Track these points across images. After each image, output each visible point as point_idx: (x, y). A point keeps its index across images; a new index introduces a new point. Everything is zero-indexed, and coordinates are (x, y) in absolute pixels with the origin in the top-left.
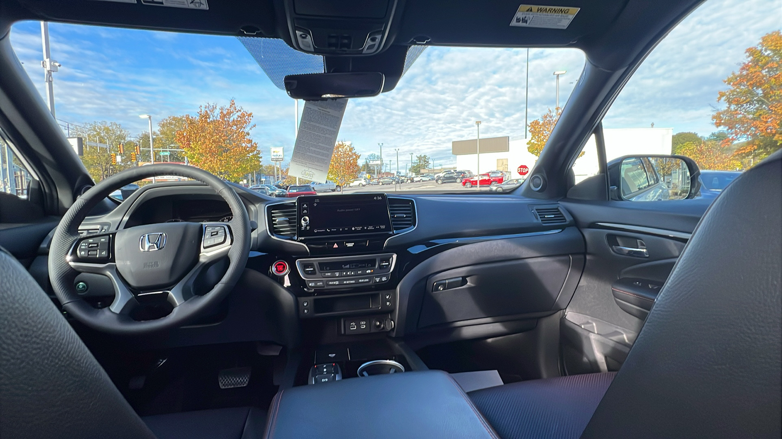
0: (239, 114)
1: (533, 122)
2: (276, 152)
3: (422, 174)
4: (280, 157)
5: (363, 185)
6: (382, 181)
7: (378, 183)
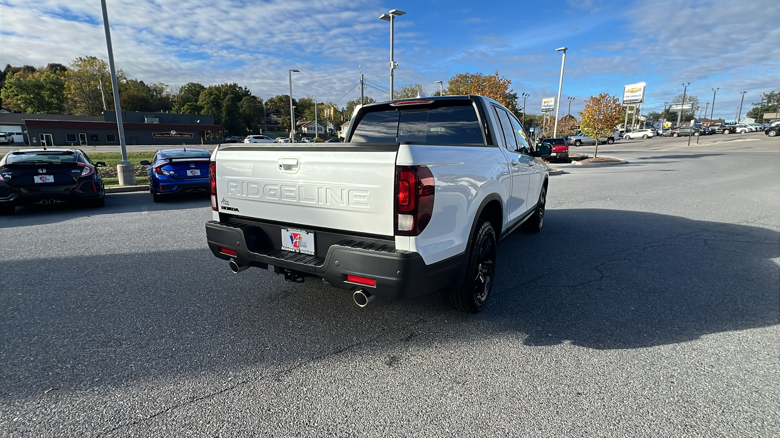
2: (547, 102)
3: (766, 120)
4: (550, 107)
5: (649, 137)
6: (678, 131)
7: (672, 134)
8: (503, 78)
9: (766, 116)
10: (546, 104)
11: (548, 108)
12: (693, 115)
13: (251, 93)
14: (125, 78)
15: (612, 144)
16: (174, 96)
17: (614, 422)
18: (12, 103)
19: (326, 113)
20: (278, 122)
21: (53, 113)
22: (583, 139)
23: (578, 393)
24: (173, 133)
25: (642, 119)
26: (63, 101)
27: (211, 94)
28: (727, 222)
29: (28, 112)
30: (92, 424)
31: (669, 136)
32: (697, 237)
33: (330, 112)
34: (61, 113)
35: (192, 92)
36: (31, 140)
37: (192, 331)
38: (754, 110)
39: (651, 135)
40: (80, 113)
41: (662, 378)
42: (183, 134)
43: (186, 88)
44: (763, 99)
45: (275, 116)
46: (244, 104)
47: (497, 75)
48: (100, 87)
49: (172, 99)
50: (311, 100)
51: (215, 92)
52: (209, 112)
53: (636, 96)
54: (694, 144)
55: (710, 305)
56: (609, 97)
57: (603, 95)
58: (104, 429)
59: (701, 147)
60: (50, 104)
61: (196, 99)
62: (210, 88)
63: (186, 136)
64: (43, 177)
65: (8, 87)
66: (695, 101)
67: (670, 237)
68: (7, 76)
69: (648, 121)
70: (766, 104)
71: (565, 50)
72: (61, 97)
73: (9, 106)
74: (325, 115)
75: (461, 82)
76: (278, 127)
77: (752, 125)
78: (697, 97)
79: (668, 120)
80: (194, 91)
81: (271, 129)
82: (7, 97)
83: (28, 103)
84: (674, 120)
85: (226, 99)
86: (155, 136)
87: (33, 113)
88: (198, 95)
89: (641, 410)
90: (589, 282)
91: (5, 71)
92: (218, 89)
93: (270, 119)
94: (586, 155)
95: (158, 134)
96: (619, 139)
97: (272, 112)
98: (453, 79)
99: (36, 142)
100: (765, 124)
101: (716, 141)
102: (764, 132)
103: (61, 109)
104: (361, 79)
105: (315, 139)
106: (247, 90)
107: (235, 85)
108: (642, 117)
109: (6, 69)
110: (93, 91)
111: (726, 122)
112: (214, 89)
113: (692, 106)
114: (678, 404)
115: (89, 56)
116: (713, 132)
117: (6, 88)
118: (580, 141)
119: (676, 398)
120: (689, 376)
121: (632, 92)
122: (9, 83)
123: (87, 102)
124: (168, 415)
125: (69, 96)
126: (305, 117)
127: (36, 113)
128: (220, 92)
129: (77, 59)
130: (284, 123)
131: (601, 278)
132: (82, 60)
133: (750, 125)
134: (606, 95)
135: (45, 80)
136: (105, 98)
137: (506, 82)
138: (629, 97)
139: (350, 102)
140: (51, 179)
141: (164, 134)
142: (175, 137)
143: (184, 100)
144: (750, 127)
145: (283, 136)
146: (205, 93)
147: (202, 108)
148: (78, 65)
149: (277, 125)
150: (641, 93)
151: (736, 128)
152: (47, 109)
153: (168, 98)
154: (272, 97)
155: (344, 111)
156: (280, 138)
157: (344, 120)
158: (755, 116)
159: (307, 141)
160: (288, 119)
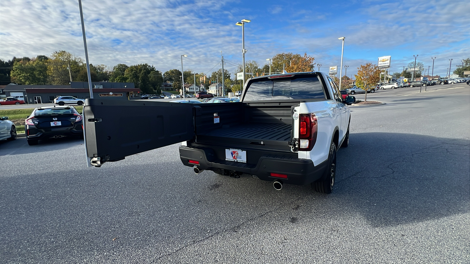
2: (333, 69)
3: (465, 75)
4: (335, 72)
5: (395, 88)
6: (413, 84)
7: (409, 86)
8: (310, 56)
9: (466, 73)
10: (332, 70)
11: (333, 72)
12: (420, 74)
13: (155, 69)
14: (82, 63)
15: (374, 92)
16: (110, 72)
17: (427, 249)
18: (17, 79)
19: (201, 79)
20: (172, 85)
21: (40, 84)
22: (356, 91)
23: (402, 235)
24: (111, 93)
25: (390, 77)
26: (46, 77)
27: (132, 70)
28: (456, 138)
29: (26, 84)
30: (147, 255)
31: (407, 87)
32: (441, 148)
33: (203, 79)
34: (45, 84)
35: (120, 69)
36: (29, 101)
37: (175, 207)
38: (458, 70)
39: (396, 86)
40: (56, 84)
41: (446, 227)
42: (117, 94)
43: (117, 67)
44: (463, 63)
45: (169, 82)
46: (151, 75)
47: (306, 55)
48: (68, 68)
49: (109, 74)
50: (190, 72)
51: (134, 69)
52: (131, 81)
53: (386, 64)
54: (423, 91)
55: (461, 186)
56: (372, 65)
57: (368, 64)
58: (154, 258)
59: (427, 93)
60: (39, 79)
61: (123, 73)
62: (131, 67)
63: (119, 95)
64: (55, 123)
65: (15, 70)
66: (421, 65)
67: (425, 148)
68: (14, 64)
69: (393, 78)
70: (465, 66)
71: (344, 39)
72: (45, 75)
73: (14, 81)
74: (200, 80)
75: (279, 59)
76: (172, 88)
77: (457, 79)
78: (422, 63)
79: (405, 77)
80: (122, 68)
81: (167, 90)
82: (14, 76)
83: (27, 79)
84: (409, 77)
85: (142, 73)
86: (101, 96)
87: (29, 84)
88: (124, 71)
89: (440, 243)
90: (387, 175)
91: (12, 61)
92: (136, 67)
93: (166, 84)
94: (360, 100)
95: (102, 95)
96: (378, 90)
97: (168, 80)
98: (275, 57)
99: (32, 101)
100: (465, 78)
101: (437, 89)
102: (466, 83)
103: (45, 81)
104: (222, 59)
105: (194, 95)
106: (154, 67)
107: (146, 65)
108: (390, 76)
109: (13, 59)
110: (64, 71)
111: (441, 77)
112: (133, 67)
113: (420, 68)
114: (459, 239)
115: (61, 51)
116: (434, 84)
117: (13, 70)
118: (354, 91)
119: (457, 237)
120: (461, 225)
121: (383, 61)
122: (15, 67)
123: (60, 77)
124: (185, 250)
125: (50, 74)
126: (187, 82)
127: (31, 84)
128: (137, 69)
129: (54, 52)
130: (175, 86)
131: (393, 172)
132: (57, 53)
133: (456, 78)
134: (370, 64)
135: (36, 65)
136: (71, 75)
137: (311, 59)
138: (381, 64)
140: (59, 123)
141: (105, 94)
142: (112, 96)
143: (116, 75)
144: (457, 80)
145: (175, 94)
146: (128, 70)
147: (127, 78)
148: (55, 56)
150: (388, 61)
151: (448, 81)
152: (37, 82)
153: (106, 73)
154: (167, 71)
155: (210, 77)
156: (174, 95)
157: (211, 83)
158: (459, 73)
159: (190, 96)
160: (178, 83)
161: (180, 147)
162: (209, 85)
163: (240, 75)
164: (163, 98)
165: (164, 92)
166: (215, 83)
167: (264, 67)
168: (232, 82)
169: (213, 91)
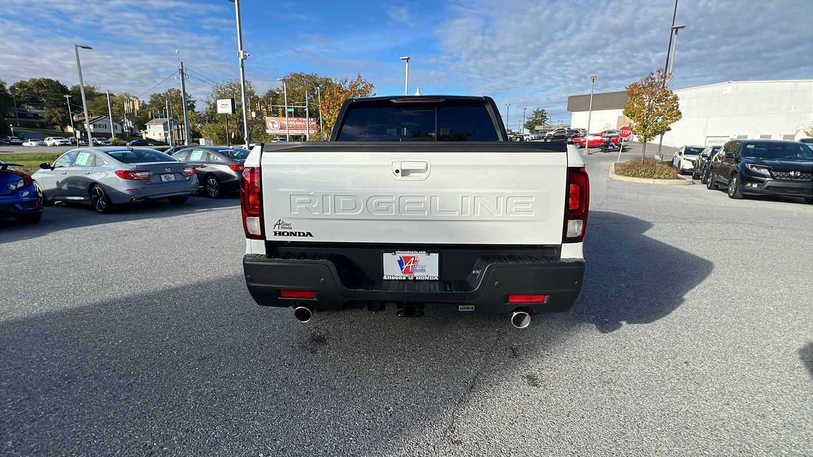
0: (364, 85)
1: (632, 85)
3: (537, 131)
8: (366, 81)
9: (537, 128)
19: (127, 107)
20: (40, 115)
33: (133, 106)
38: (528, 122)
44: (533, 115)
45: (31, 107)
47: (360, 77)
50: (92, 88)
71: (407, 59)
74: (125, 110)
76: (42, 123)
81: (29, 126)
93: (23, 111)
97: (26, 101)
98: (287, 77)
104: (181, 68)
105: (110, 140)
130: (51, 117)
139: (154, 95)
145: (55, 135)
149: (38, 119)
154: (23, 80)
155: (146, 105)
156: (52, 138)
157: (152, 116)
158: (529, 127)
159: (99, 142)
160: (59, 112)
161: (244, 260)
162: (147, 120)
163: (223, 105)
164: (20, 144)
165: (19, 129)
166: (162, 117)
167: (268, 94)
168: (201, 119)
169: (157, 134)
